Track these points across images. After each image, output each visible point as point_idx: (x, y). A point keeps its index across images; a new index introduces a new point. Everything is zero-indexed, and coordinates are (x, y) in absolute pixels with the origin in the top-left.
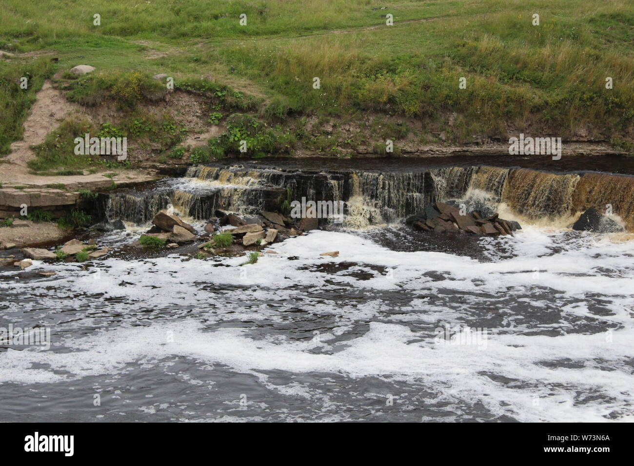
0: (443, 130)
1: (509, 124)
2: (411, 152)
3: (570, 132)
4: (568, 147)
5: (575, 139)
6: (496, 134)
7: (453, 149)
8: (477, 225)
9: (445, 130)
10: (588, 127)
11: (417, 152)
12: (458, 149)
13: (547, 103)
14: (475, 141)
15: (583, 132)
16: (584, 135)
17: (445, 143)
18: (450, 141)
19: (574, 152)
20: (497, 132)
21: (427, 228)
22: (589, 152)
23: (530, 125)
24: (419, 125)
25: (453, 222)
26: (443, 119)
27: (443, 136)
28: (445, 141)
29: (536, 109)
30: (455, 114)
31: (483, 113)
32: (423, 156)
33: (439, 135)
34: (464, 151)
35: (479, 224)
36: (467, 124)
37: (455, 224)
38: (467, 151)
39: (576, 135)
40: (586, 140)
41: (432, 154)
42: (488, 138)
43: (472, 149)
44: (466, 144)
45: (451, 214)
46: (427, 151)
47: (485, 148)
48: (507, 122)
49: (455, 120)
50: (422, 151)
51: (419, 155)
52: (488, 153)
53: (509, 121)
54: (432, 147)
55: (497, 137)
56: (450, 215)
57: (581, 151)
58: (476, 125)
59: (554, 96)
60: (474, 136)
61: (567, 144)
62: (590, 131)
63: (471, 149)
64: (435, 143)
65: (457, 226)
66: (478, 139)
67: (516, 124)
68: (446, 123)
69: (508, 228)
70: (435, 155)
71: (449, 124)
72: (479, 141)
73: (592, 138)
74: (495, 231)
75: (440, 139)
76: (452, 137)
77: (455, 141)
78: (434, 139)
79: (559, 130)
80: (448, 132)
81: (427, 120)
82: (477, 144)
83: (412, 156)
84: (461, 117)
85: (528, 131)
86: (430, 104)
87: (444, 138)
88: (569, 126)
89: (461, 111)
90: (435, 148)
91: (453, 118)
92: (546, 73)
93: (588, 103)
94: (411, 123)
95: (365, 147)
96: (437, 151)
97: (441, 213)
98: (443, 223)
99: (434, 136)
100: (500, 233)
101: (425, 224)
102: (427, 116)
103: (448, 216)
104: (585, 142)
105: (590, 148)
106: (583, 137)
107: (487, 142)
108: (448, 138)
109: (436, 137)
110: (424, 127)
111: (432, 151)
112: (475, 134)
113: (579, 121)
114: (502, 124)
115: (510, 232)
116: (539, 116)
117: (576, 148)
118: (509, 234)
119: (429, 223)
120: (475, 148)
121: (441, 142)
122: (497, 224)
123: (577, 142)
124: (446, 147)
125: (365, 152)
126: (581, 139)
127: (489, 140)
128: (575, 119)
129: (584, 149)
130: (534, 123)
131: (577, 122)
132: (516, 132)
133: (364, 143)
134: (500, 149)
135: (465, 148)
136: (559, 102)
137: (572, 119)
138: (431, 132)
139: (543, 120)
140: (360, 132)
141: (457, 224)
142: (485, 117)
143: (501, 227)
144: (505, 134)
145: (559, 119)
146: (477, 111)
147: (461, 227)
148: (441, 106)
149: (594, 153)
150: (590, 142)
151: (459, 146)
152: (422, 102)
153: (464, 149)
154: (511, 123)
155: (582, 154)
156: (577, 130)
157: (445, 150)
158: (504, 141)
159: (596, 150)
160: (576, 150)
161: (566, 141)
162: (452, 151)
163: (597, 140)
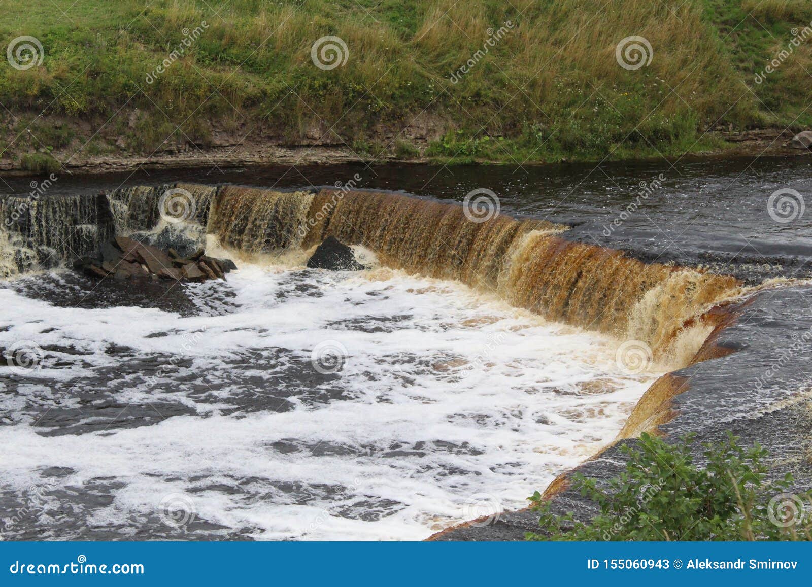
0: (121, 134)
1: (214, 124)
2: (75, 167)
3: (298, 132)
4: (296, 153)
5: (305, 142)
6: (196, 139)
7: (136, 160)
8: (174, 267)
9: (124, 134)
10: (323, 125)
11: (85, 166)
12: (144, 160)
13: (264, 93)
14: (168, 149)
15: (315, 132)
16: (317, 136)
17: (125, 152)
18: (132, 150)
19: (305, 160)
20: (197, 135)
21: (103, 273)
22: (325, 160)
23: (243, 125)
24: (86, 127)
25: (140, 263)
26: (120, 119)
27: (122, 143)
28: (125, 150)
29: (251, 102)
30: (137, 111)
31: (177, 109)
32: (95, 172)
33: (116, 141)
34: (152, 163)
35: (178, 266)
36: (156, 125)
37: (144, 267)
38: (157, 163)
39: (306, 137)
40: (319, 142)
41: (107, 169)
42: (185, 144)
43: (164, 160)
44: (157, 154)
45: (138, 253)
46: (100, 164)
47: (182, 158)
48: (211, 120)
49: (138, 119)
50: (92, 164)
51: (88, 171)
52: (186, 165)
53: (214, 120)
54: (106, 158)
55: (198, 142)
56: (136, 255)
57: (314, 159)
58: (166, 126)
59: (273, 83)
60: (166, 142)
61: (294, 149)
62: (324, 129)
63: (161, 160)
64: (111, 152)
65: (147, 270)
66: (171, 145)
67: (224, 123)
68: (126, 123)
69: (218, 269)
70: (112, 170)
71: (130, 125)
72: (174, 148)
73: (329, 141)
74: (200, 274)
75: (118, 147)
76: (134, 144)
77: (138, 149)
78: (110, 147)
79: (283, 131)
80: (129, 137)
81: (98, 120)
82: (171, 153)
83: (78, 172)
84: (146, 115)
85: (240, 133)
86: (101, 98)
87: (123, 145)
88: (296, 124)
89: (146, 106)
90: (111, 159)
91: (135, 116)
92: (263, 52)
93: (321, 93)
94: (75, 126)
95: (9, 161)
96: (114, 163)
97: (123, 252)
98: (127, 266)
99: (109, 142)
100: (208, 277)
101: (102, 268)
102: (98, 114)
103: (133, 255)
104: (318, 146)
105: (326, 154)
106: (315, 139)
107: (185, 150)
108: (129, 145)
109: (112, 145)
110: (94, 130)
111: (107, 164)
112: (167, 138)
113: (309, 117)
114: (205, 124)
115: (221, 274)
116: (254, 112)
117: (307, 155)
118: (219, 277)
119: (106, 265)
120: (168, 159)
121: (118, 151)
122: (203, 264)
123: (308, 146)
124: (126, 158)
125: (10, 167)
126: (314, 142)
127: (187, 146)
128: (305, 114)
129: (319, 156)
130: (248, 121)
131: (307, 118)
132: (224, 134)
133: (7, 155)
134: (203, 159)
135: (154, 159)
136: (282, 92)
137: (300, 114)
138: (104, 138)
139: (261, 117)
141: (147, 266)
142: (180, 114)
143: (208, 269)
144: (210, 138)
145: (283, 115)
146: (168, 106)
147: (152, 270)
148: (117, 100)
149: (331, 161)
150: (326, 146)
151: (146, 157)
152: (90, 94)
153: (152, 160)
154: (216, 122)
155: (316, 163)
156: (307, 129)
157: (125, 162)
158: (209, 147)
159: (335, 156)
160: (307, 158)
161: (293, 146)
162: (135, 163)
163: (335, 143)
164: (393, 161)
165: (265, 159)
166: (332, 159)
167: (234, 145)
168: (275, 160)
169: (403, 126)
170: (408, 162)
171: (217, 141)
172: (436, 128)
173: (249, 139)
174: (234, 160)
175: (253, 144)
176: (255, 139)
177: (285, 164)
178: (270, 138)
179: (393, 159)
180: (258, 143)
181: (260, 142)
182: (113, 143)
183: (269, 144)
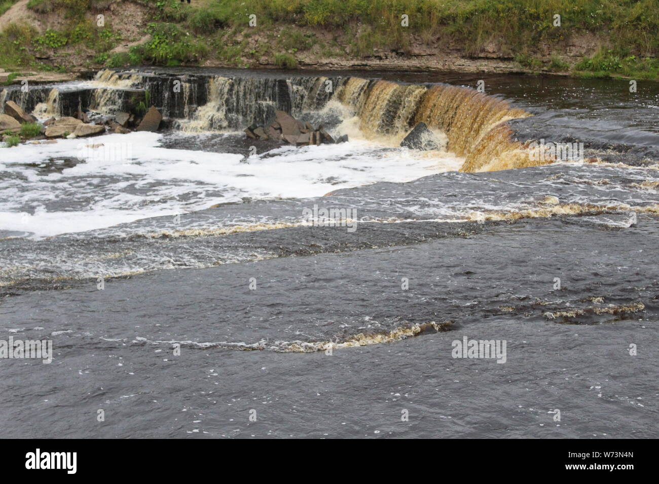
0: (350, 43)
1: (416, 38)
2: (309, 65)
3: (477, 46)
4: (473, 63)
5: (482, 55)
6: (401, 48)
7: (352, 62)
9: (352, 42)
10: (499, 41)
11: (316, 64)
12: (358, 63)
13: (457, 14)
14: (377, 55)
15: (490, 47)
16: (491, 50)
18: (353, 55)
19: (478, 69)
20: (400, 45)
22: (492, 69)
23: (439, 39)
24: (329, 37)
27: (348, 49)
28: (349, 55)
29: (444, 21)
30: (364, 26)
31: (388, 24)
32: (321, 69)
33: (346, 47)
34: (363, 65)
38: (366, 65)
39: (483, 50)
40: (494, 56)
41: (330, 67)
42: (392, 53)
43: (373, 63)
44: (368, 57)
46: (327, 64)
47: (391, 62)
48: (413, 34)
49: (363, 31)
50: (321, 63)
51: (316, 68)
53: (417, 34)
54: (334, 60)
55: (402, 51)
57: (484, 68)
58: (378, 37)
60: (375, 49)
61: (473, 60)
62: (499, 45)
63: (369, 63)
64: (341, 56)
66: (380, 52)
67: (424, 37)
68: (354, 35)
70: (333, 69)
71: (357, 36)
72: (382, 54)
73: (501, 55)
75: (345, 52)
76: (355, 50)
77: (356, 55)
78: (340, 52)
79: (465, 44)
80: (353, 45)
82: (380, 58)
83: (309, 68)
84: (369, 29)
85: (436, 46)
86: (339, 14)
87: (348, 51)
88: (475, 39)
89: (370, 22)
90: (336, 61)
91: (362, 29)
93: (502, 15)
94: (321, 35)
95: (266, 58)
96: (337, 64)
104: (493, 58)
105: (495, 66)
106: (490, 52)
107: (392, 57)
108: (352, 51)
110: (335, 40)
111: (332, 64)
112: (377, 47)
113: (489, 34)
114: (408, 37)
117: (481, 65)
120: (376, 63)
121: (345, 55)
123: (483, 58)
124: (347, 60)
125: (265, 62)
126: (489, 55)
127: (394, 54)
128: (485, 32)
129: (488, 67)
131: (486, 35)
132: (423, 46)
133: (267, 53)
135: (364, 63)
136: (471, 13)
137: (480, 32)
138: (340, 45)
139: (450, 33)
140: (267, 42)
142: (389, 28)
144: (410, 48)
145: (466, 31)
146: (382, 22)
149: (496, 71)
150: (498, 59)
151: (360, 60)
152: (332, 12)
154: (418, 36)
155: (484, 71)
156: (485, 44)
157: (344, 63)
158: (409, 55)
159: (501, 67)
160: (480, 68)
161: (472, 58)
162: (351, 65)
163: (506, 57)
164: (545, 72)
165: (446, 67)
166: (498, 69)
167: (430, 55)
168: (453, 68)
169: (567, 46)
170: (555, 74)
171: (416, 51)
172: (595, 48)
173: (442, 50)
174: (422, 66)
175: (443, 54)
176: (446, 51)
177: (460, 72)
178: (459, 50)
179: (546, 71)
180: (448, 54)
181: (450, 53)
182: (343, 49)
183: (456, 55)
